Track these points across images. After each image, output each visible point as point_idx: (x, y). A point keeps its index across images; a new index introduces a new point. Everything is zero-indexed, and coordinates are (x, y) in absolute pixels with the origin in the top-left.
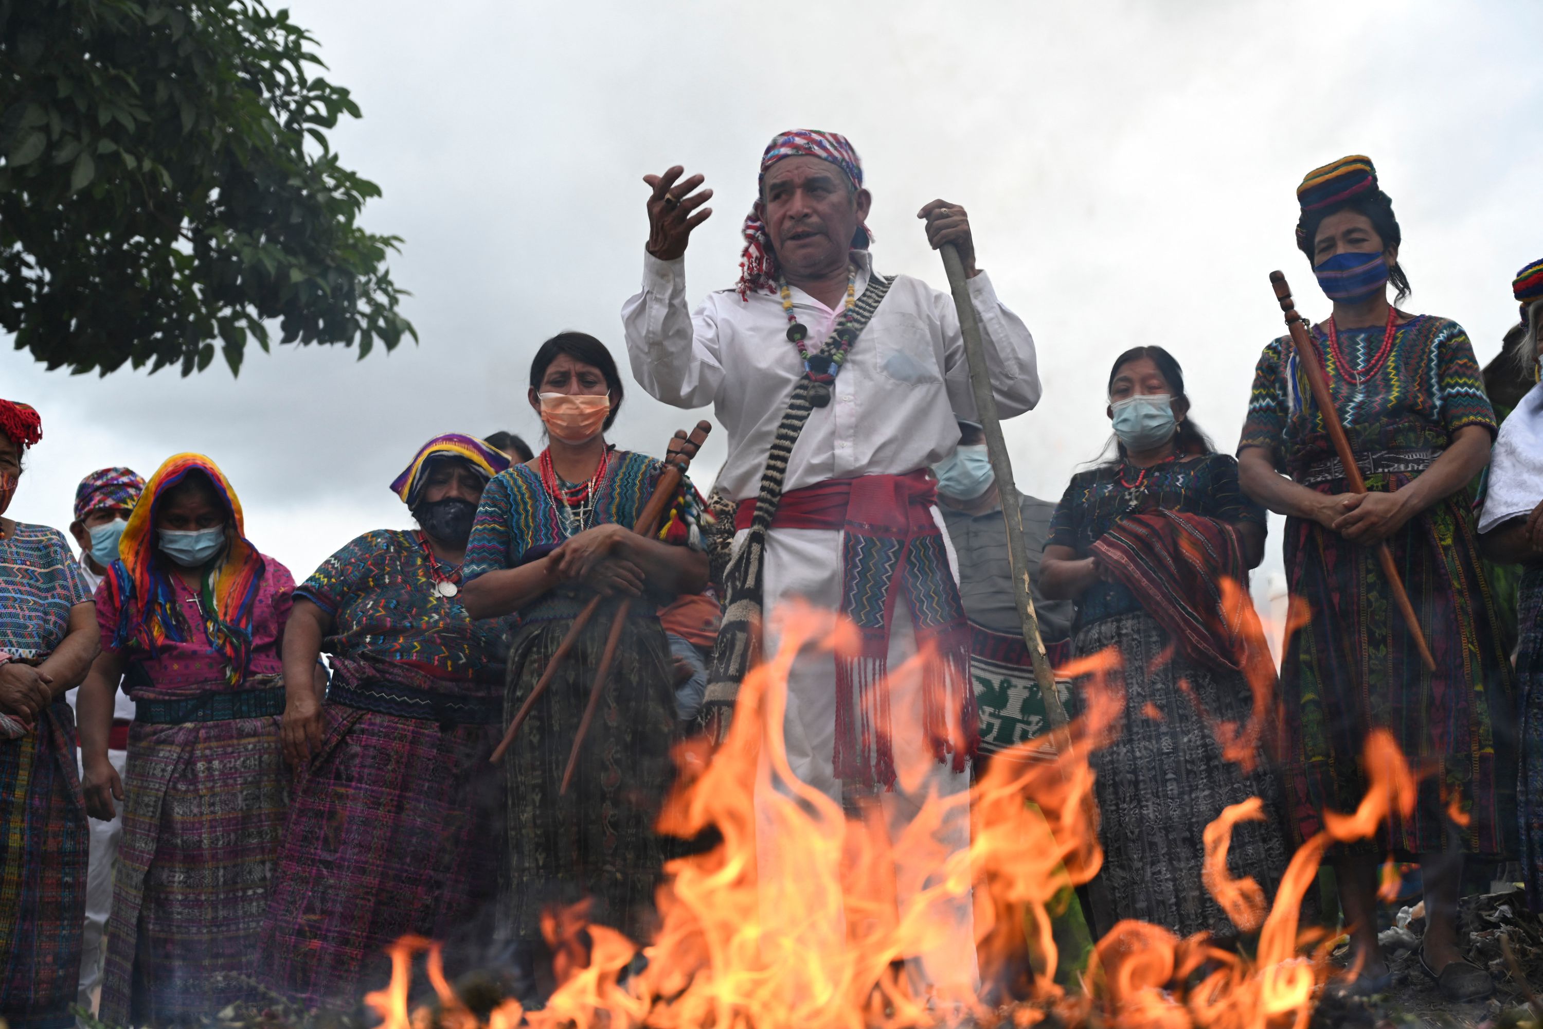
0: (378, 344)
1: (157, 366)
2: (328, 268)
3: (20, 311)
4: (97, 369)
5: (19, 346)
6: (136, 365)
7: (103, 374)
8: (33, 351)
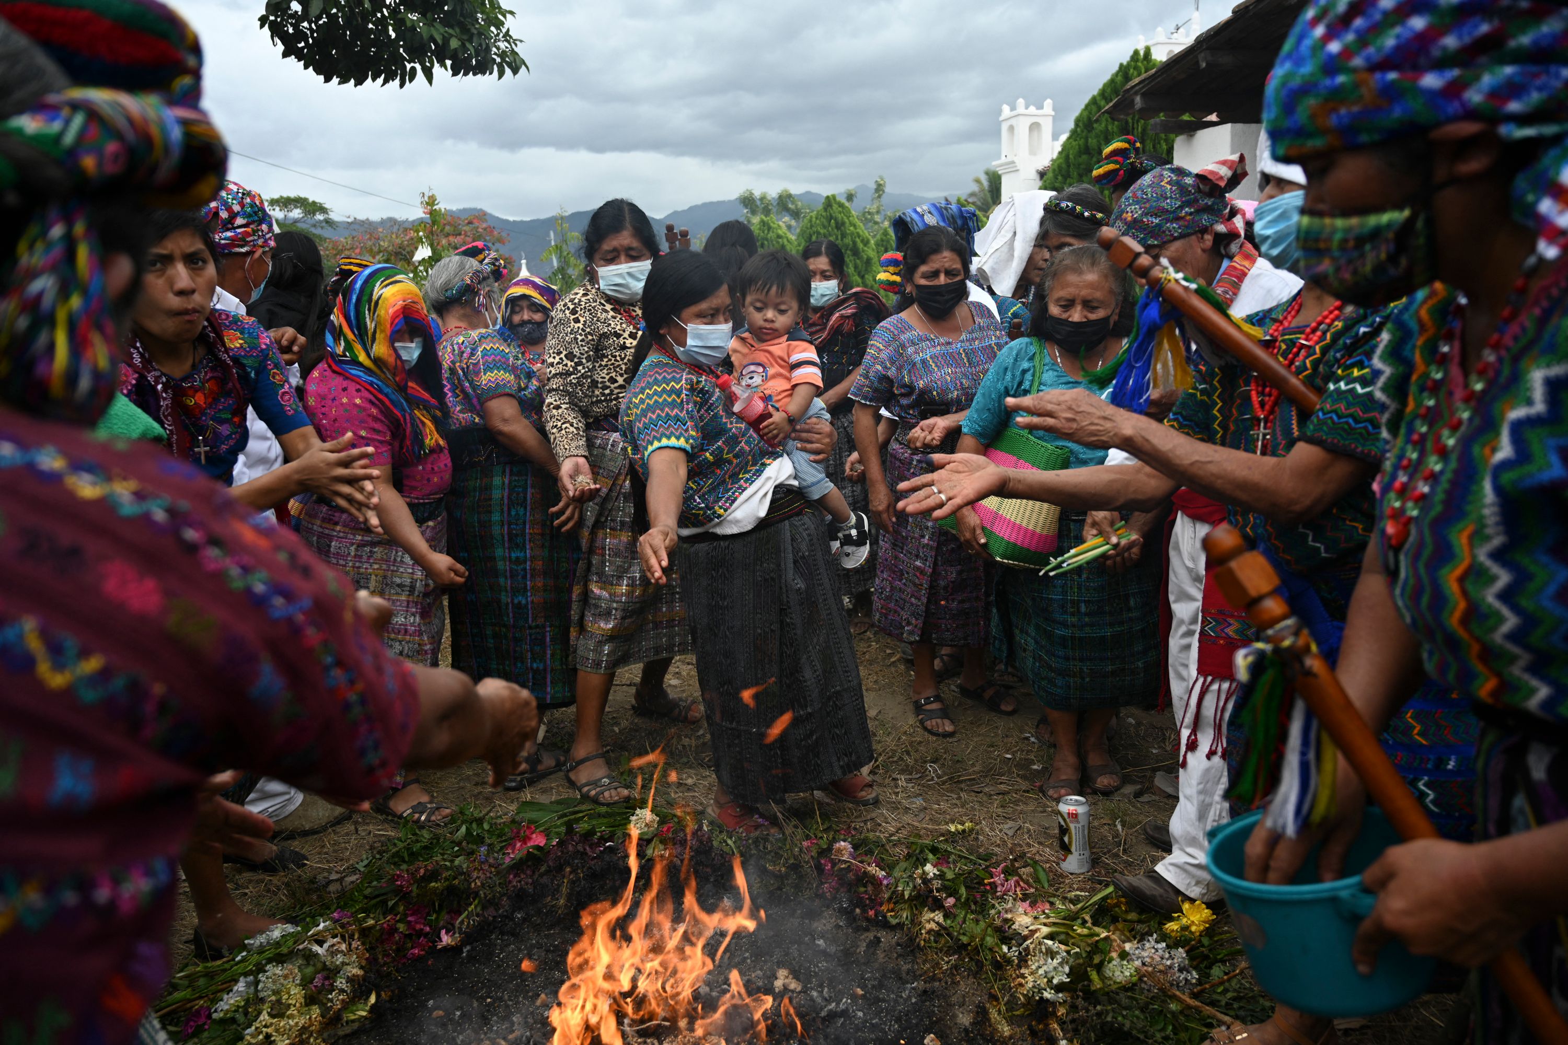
0: (508, 71)
1: (386, 82)
2: (473, 34)
3: (303, 48)
4: (352, 81)
5: (306, 67)
6: (374, 80)
7: (356, 85)
8: (314, 70)
